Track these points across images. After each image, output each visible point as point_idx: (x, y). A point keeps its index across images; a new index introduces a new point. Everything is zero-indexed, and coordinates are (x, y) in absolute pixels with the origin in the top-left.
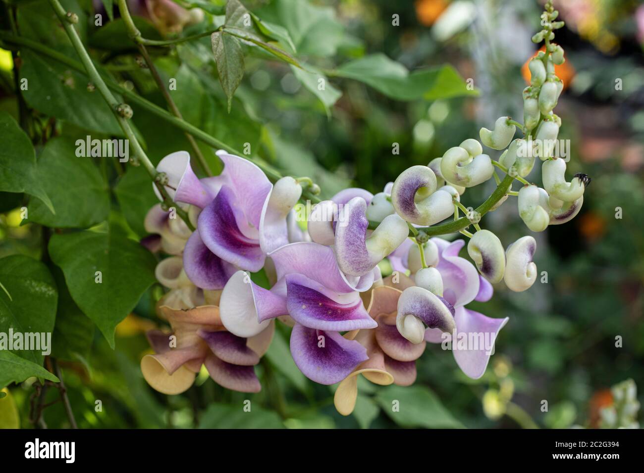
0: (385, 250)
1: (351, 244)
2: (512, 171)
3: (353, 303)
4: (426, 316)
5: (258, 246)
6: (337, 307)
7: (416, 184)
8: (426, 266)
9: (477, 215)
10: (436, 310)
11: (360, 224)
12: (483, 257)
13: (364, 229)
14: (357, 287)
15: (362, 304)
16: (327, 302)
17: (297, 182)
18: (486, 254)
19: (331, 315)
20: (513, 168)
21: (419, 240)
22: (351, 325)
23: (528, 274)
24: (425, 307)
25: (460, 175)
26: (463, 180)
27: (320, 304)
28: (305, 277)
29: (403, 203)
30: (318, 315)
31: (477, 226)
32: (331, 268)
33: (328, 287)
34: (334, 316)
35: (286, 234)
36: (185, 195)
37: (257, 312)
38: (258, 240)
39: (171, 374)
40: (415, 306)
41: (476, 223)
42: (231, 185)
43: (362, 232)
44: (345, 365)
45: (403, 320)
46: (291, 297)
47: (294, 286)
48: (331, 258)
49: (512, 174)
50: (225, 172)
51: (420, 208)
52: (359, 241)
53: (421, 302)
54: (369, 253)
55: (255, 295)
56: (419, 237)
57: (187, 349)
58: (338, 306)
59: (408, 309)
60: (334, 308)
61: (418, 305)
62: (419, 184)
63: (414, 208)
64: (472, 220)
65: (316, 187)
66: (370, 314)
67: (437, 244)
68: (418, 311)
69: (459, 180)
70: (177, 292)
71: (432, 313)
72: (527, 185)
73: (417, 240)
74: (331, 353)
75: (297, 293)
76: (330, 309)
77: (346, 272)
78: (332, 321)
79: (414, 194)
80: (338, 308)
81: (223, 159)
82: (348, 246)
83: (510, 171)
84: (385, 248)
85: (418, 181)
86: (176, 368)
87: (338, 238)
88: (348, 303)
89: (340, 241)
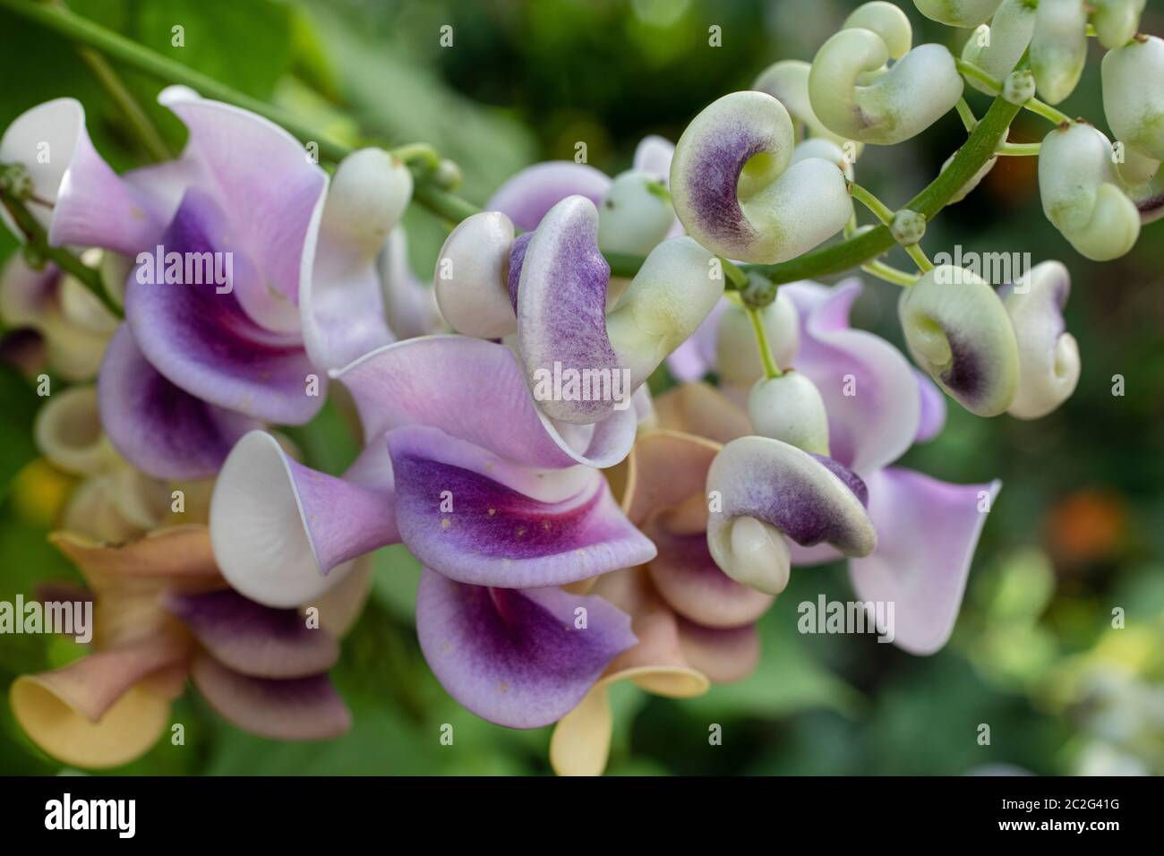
0: (663, 341)
1: (565, 336)
2: (1016, 87)
3: (582, 492)
4: (792, 517)
5: (300, 350)
6: (538, 516)
7: (741, 146)
8: (777, 371)
9: (916, 221)
10: (820, 499)
11: (586, 276)
12: (953, 346)
13: (598, 288)
14: (591, 453)
15: (607, 494)
16: (510, 504)
17: (395, 161)
18: (961, 337)
19: (526, 539)
20: (1015, 77)
21: (752, 299)
22: (583, 565)
23: (1059, 368)
24: (788, 494)
25: (869, 112)
26: (878, 126)
27: (492, 512)
28: (441, 433)
29: (706, 204)
30: (487, 543)
31: (917, 254)
32: (513, 402)
33: (508, 458)
34: (533, 540)
35: (378, 306)
36: (82, 226)
37: (313, 548)
38: (299, 334)
39: (96, 720)
40: (760, 493)
41: (911, 245)
42: (210, 185)
43: (594, 297)
44: (574, 669)
45: (727, 532)
46: (408, 497)
47: (412, 463)
48: (511, 376)
49: (1016, 95)
50: (193, 149)
51: (753, 216)
52: (588, 325)
53: (775, 480)
54: (617, 355)
55: (302, 502)
56: (751, 291)
57: (135, 645)
58: (542, 512)
59: (741, 502)
60: (532, 517)
61: (767, 490)
62: (748, 146)
63: (740, 217)
64: (901, 236)
65: (449, 169)
66: (631, 517)
67: (792, 298)
68: (768, 505)
69: (866, 126)
70: (102, 482)
71: (809, 509)
72: (1065, 126)
73: (747, 301)
74: (533, 644)
75: (423, 485)
76: (519, 522)
77: (556, 415)
78: (529, 557)
79: (737, 176)
80: (543, 518)
81: (181, 113)
82: (556, 342)
83: (1009, 87)
84: (662, 336)
85: (744, 138)
86: (111, 702)
87: (526, 324)
88: (568, 496)
89: (533, 331)
